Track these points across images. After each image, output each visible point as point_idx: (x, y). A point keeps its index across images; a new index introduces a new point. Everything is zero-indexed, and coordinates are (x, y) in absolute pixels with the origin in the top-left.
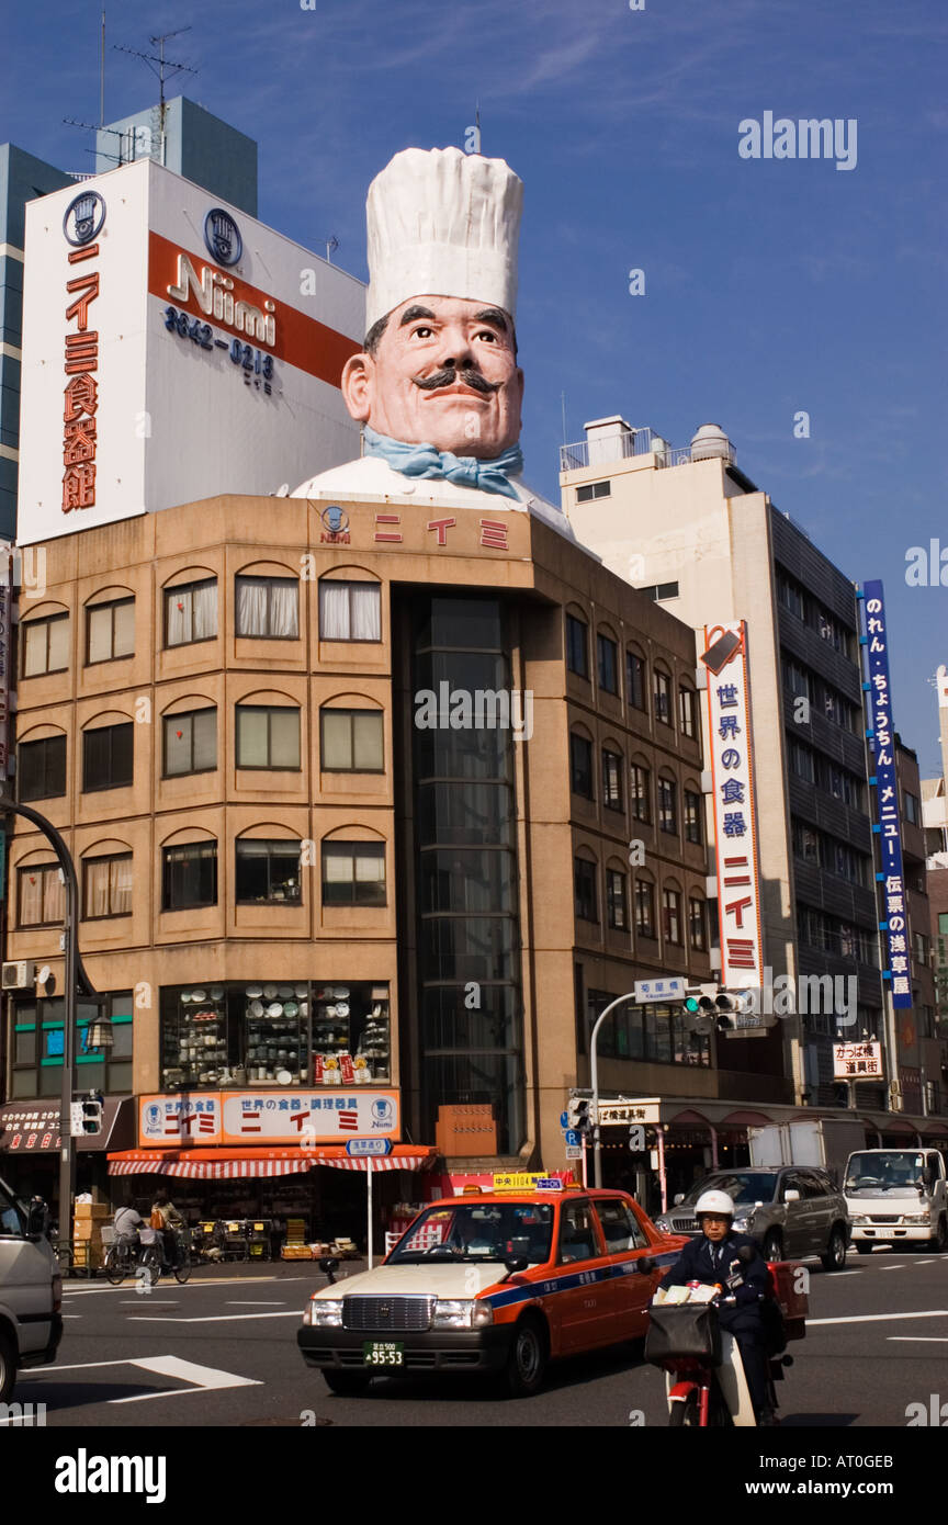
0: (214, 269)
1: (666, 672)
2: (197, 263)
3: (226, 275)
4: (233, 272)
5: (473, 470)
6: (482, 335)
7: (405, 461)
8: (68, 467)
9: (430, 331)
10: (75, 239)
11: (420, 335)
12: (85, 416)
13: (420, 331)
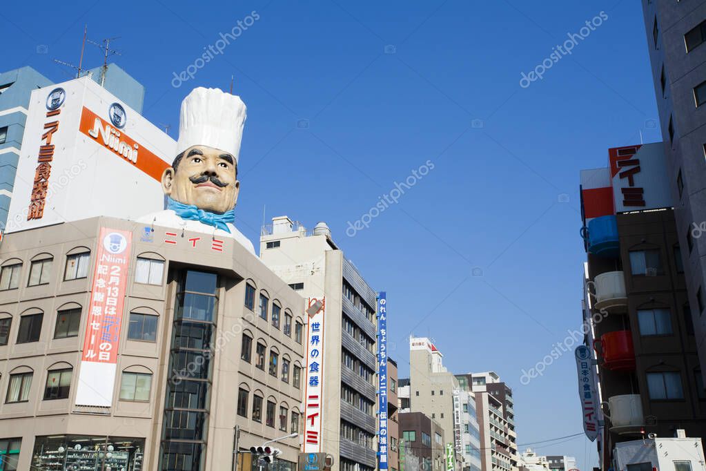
0: (112, 127)
1: (290, 314)
2: (104, 123)
3: (117, 130)
4: (121, 130)
5: (212, 218)
6: (222, 164)
7: (182, 211)
8: (32, 201)
9: (200, 160)
10: (50, 106)
11: (196, 161)
12: (43, 180)
13: (196, 159)
